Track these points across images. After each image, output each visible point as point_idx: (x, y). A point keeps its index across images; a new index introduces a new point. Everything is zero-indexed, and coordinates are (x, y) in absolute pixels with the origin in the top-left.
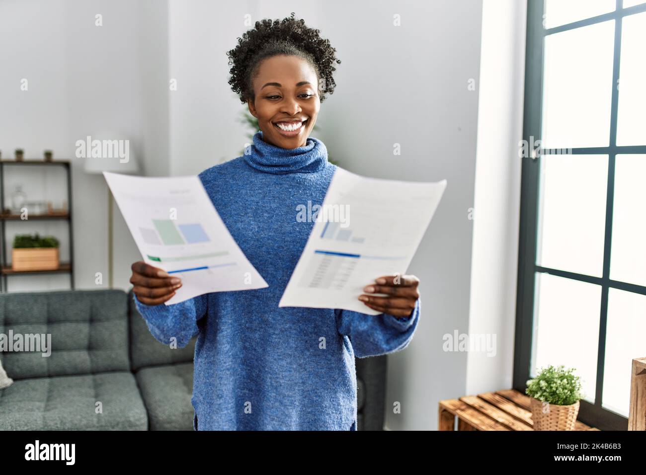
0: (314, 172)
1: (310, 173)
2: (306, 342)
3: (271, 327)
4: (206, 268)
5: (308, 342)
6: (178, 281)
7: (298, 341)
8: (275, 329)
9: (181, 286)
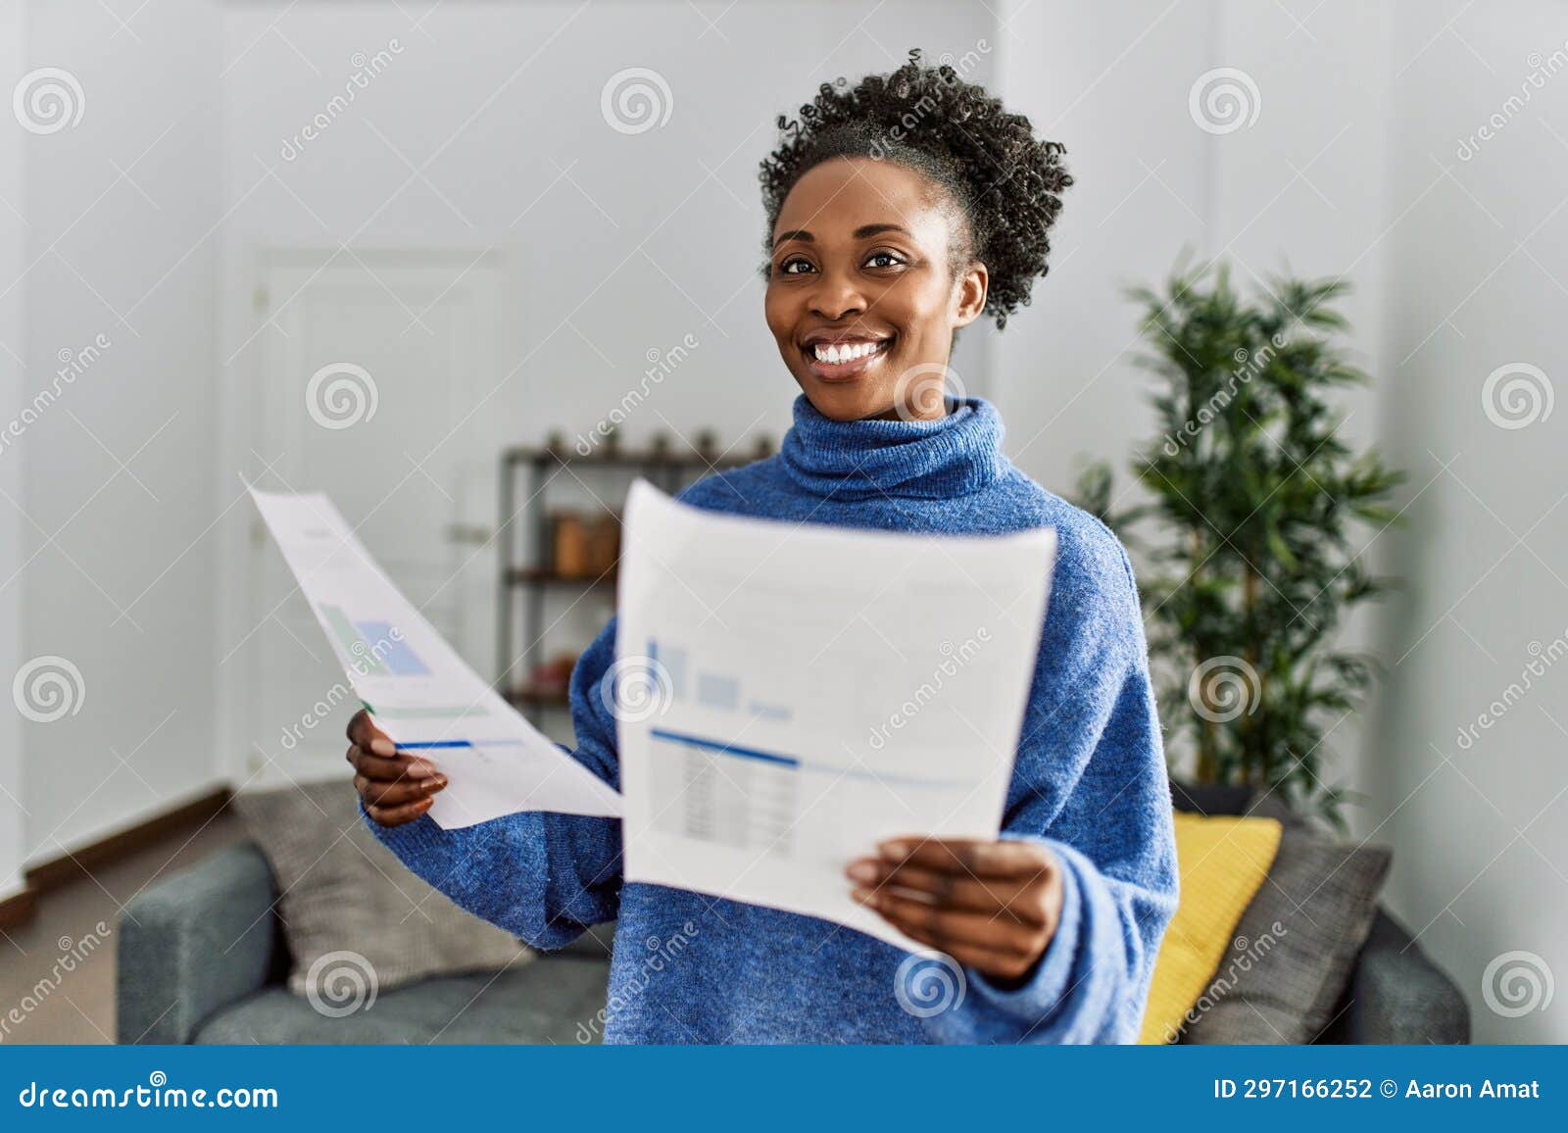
0: (948, 498)
1: (934, 499)
2: (846, 995)
3: (748, 935)
4: (464, 744)
5: (851, 997)
6: (428, 770)
7: (820, 991)
8: (755, 944)
9: (445, 783)
